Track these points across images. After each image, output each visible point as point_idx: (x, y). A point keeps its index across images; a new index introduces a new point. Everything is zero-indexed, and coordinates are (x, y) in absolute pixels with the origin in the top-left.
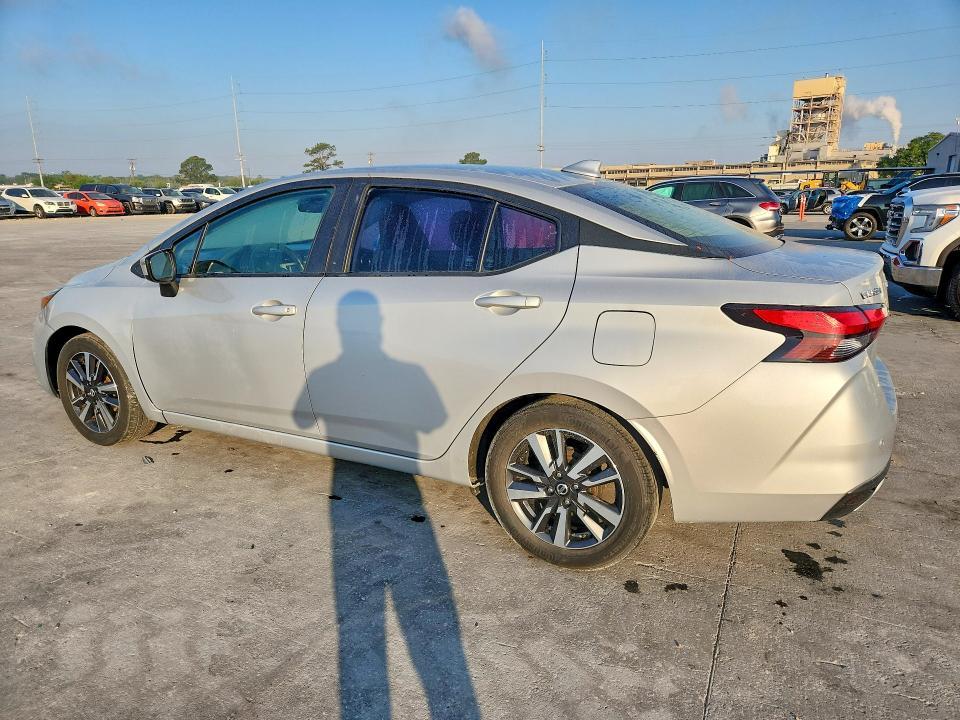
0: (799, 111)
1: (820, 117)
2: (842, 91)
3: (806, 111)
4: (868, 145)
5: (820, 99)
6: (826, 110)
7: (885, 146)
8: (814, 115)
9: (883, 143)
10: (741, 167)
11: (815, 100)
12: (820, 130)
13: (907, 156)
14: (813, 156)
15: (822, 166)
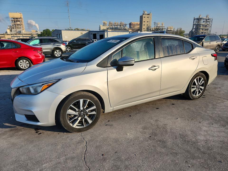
0: (12, 21)
1: (18, 23)
2: (22, 17)
3: (14, 21)
4: (32, 31)
5: (17, 18)
6: (19, 21)
7: (36, 31)
8: (17, 22)
9: (35, 30)
10: (1, 35)
11: (16, 18)
12: (19, 26)
13: (43, 34)
14: (20, 33)
15: (24, 35)
